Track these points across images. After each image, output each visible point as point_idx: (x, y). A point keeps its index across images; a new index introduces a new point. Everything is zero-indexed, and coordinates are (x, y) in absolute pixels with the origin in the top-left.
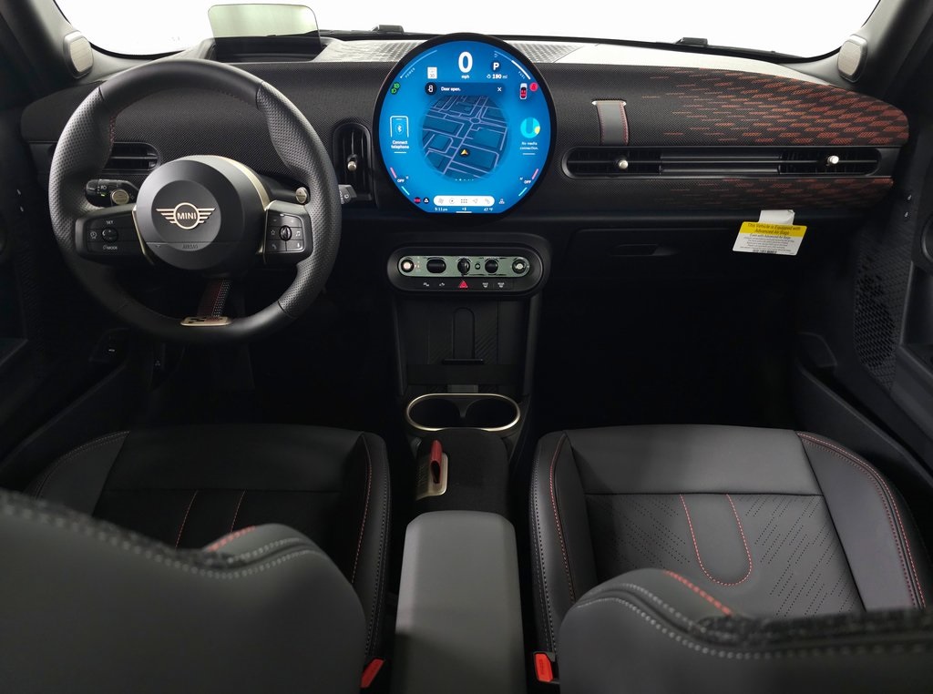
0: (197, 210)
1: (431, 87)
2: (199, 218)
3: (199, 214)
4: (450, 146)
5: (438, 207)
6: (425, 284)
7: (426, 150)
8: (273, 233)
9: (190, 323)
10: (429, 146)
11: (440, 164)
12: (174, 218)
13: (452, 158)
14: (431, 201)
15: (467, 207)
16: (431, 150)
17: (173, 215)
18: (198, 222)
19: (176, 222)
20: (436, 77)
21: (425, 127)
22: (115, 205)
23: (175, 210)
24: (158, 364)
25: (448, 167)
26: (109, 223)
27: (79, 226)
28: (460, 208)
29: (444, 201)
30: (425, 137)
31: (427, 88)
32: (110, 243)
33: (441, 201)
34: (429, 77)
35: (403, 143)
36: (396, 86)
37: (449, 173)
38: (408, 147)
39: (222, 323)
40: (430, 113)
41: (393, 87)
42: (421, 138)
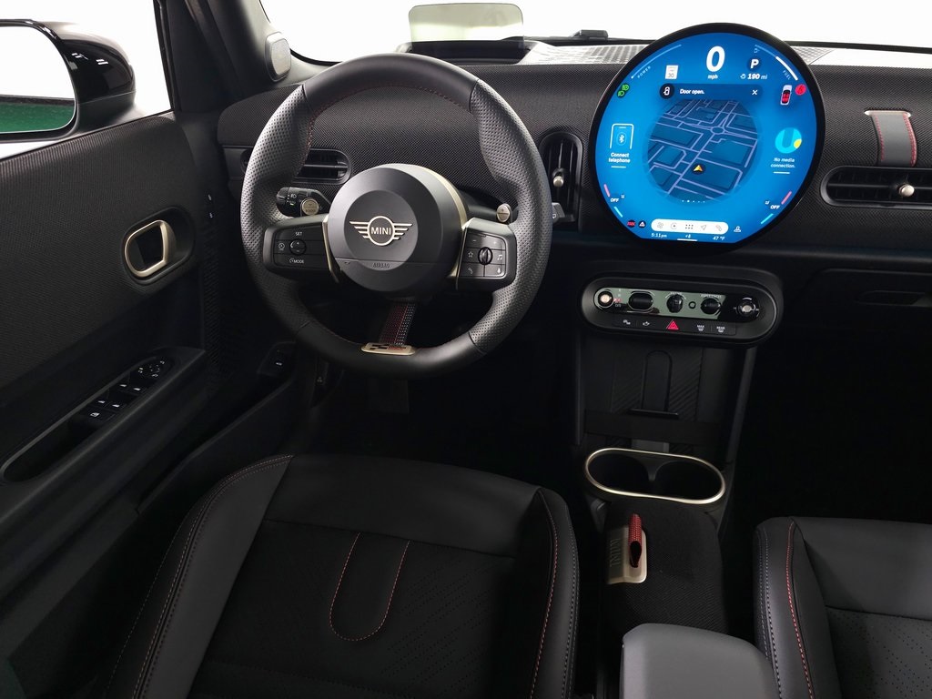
0: (393, 225)
1: (667, 90)
2: (394, 233)
3: (394, 229)
4: (681, 161)
5: (655, 232)
6: (625, 321)
7: (651, 164)
8: (471, 254)
9: (371, 349)
10: (655, 160)
11: (665, 182)
12: (368, 232)
13: (682, 175)
14: (648, 224)
15: (692, 234)
16: (656, 165)
17: (367, 229)
18: (393, 238)
19: (369, 237)
20: (675, 77)
21: (653, 137)
22: (304, 215)
23: (369, 224)
24: (320, 380)
25: (675, 186)
26: (298, 234)
27: (268, 235)
28: (683, 235)
29: (663, 226)
30: (651, 150)
31: (663, 89)
32: (297, 256)
33: (661, 225)
34: (667, 77)
35: (623, 155)
36: (625, 87)
37: (675, 193)
38: (629, 161)
39: (406, 352)
40: (662, 120)
41: (621, 89)
42: (647, 150)
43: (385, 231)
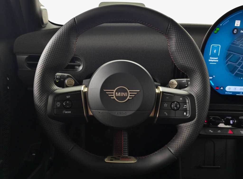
0: (128, 91)
1: (235, 30)
2: (129, 95)
3: (129, 93)
4: (240, 61)
5: (227, 92)
6: (210, 131)
7: (227, 62)
8: (166, 105)
9: (111, 160)
10: (229, 61)
11: (232, 70)
12: (114, 95)
13: (240, 67)
14: (224, 90)
15: (242, 92)
16: (229, 63)
17: (114, 94)
18: (128, 98)
19: (115, 98)
20: (239, 25)
21: (228, 51)
22: (67, 87)
23: (115, 91)
25: (236, 72)
26: (68, 97)
27: (50, 99)
28: (239, 93)
30: (228, 56)
31: (233, 30)
32: (67, 109)
33: (230, 89)
34: (236, 25)
35: (215, 58)
36: (218, 29)
37: (237, 75)
38: (217, 61)
39: (133, 161)
40: (233, 44)
41: (216, 30)
42: (225, 57)
43: (123, 94)
